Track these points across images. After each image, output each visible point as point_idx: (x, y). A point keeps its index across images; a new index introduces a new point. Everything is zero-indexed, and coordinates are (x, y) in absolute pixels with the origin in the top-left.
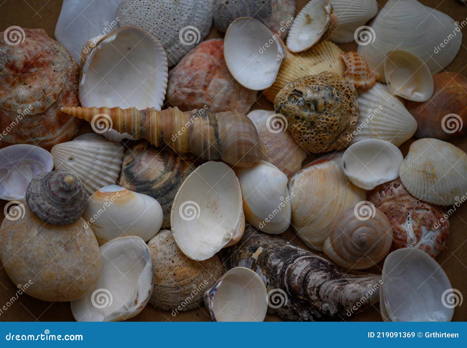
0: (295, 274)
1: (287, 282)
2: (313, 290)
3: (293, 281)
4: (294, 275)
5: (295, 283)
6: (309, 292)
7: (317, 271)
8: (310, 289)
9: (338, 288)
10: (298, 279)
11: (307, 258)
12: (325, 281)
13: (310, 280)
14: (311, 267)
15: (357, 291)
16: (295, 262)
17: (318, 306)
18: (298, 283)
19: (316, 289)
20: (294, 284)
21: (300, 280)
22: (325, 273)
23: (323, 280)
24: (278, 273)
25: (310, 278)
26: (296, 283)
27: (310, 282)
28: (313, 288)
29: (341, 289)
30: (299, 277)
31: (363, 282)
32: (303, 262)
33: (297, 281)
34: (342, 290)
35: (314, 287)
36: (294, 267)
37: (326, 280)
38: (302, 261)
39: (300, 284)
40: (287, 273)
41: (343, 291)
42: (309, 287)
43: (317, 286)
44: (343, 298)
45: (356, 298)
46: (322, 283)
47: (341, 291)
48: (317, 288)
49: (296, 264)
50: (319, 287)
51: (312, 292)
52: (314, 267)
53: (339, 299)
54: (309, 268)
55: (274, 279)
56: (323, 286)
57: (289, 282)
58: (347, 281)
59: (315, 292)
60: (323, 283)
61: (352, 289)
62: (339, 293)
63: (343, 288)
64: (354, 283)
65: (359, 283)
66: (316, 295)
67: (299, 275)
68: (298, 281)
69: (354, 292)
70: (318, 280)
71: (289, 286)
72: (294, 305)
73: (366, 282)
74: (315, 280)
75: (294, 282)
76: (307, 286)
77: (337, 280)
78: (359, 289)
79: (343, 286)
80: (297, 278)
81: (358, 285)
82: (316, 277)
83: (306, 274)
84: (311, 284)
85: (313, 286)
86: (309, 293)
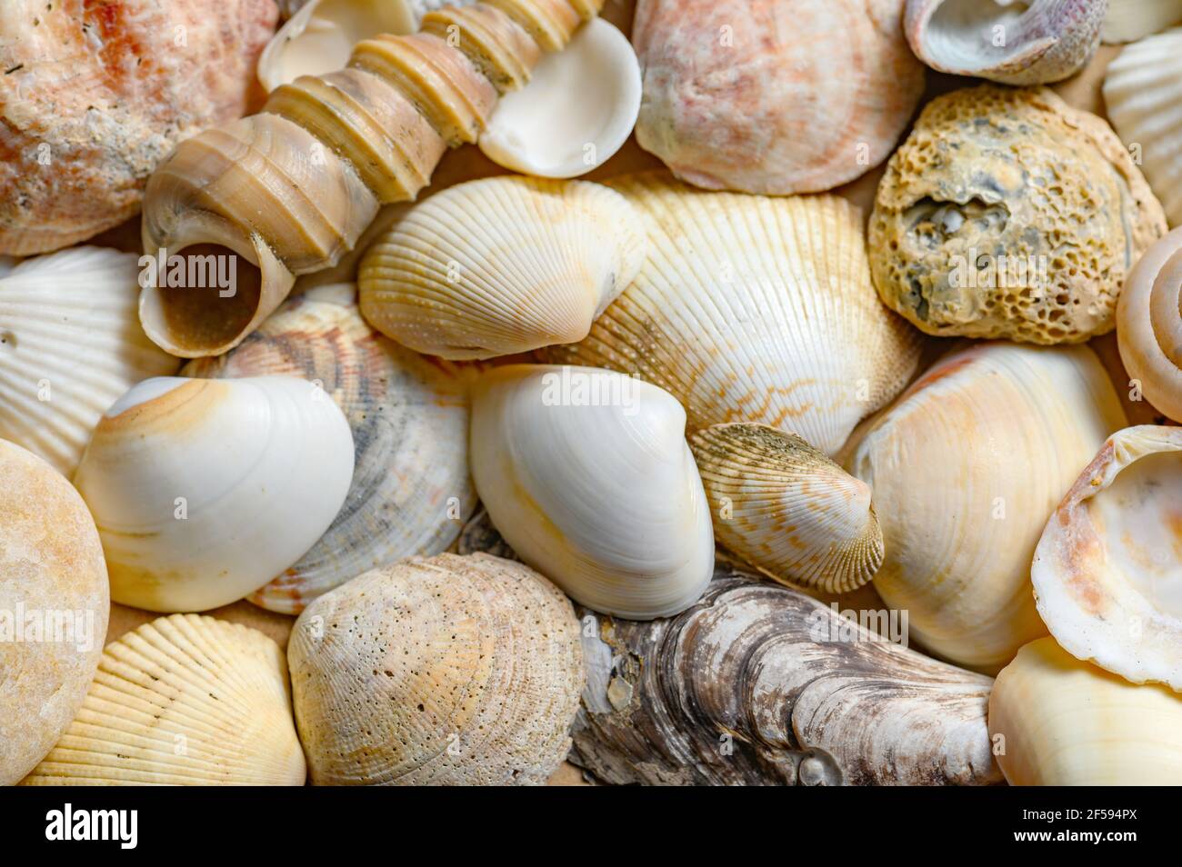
0: (714, 644)
1: (682, 669)
2: (770, 707)
3: (703, 667)
4: (709, 647)
5: (710, 676)
6: (756, 710)
7: (792, 642)
8: (761, 701)
9: (860, 707)
10: (721, 664)
11: (761, 592)
12: (816, 678)
13: (762, 667)
14: (771, 626)
15: (927, 725)
16: (717, 603)
17: (787, 767)
18: (720, 676)
19: (780, 704)
20: (704, 678)
21: (728, 666)
22: (818, 649)
23: (811, 674)
24: (654, 638)
25: (764, 661)
26: (714, 678)
27: (761, 678)
28: (768, 701)
29: (871, 711)
30: (727, 657)
31: (952, 698)
32: (744, 605)
33: (716, 668)
34: (875, 713)
35: (776, 694)
36: (711, 620)
37: (819, 674)
38: (741, 602)
39: (727, 679)
40: (686, 641)
41: (878, 717)
42: (757, 693)
43: (785, 691)
44: (875, 744)
45: (921, 751)
46: (804, 681)
47: (869, 718)
48: (787, 698)
49: (721, 611)
50: (794, 696)
51: (767, 713)
52: (783, 627)
53: (862, 747)
54: (766, 629)
55: (636, 658)
56: (806, 693)
57: (687, 671)
58: (897, 687)
59: (778, 714)
60: (810, 682)
61: (911, 714)
62: (862, 723)
63: (879, 709)
64: (922, 698)
65: (939, 700)
66: (780, 726)
67: (725, 648)
68: (722, 669)
69: (917, 726)
70: (793, 673)
71: (690, 684)
72: (701, 757)
73: (965, 700)
74: (779, 670)
75: (707, 672)
76: (752, 689)
77: (862, 679)
78: (939, 717)
79: (880, 703)
80: (718, 657)
81: (936, 706)
82: (786, 662)
83: (752, 649)
84: (765, 684)
85: (771, 690)
86: (756, 714)
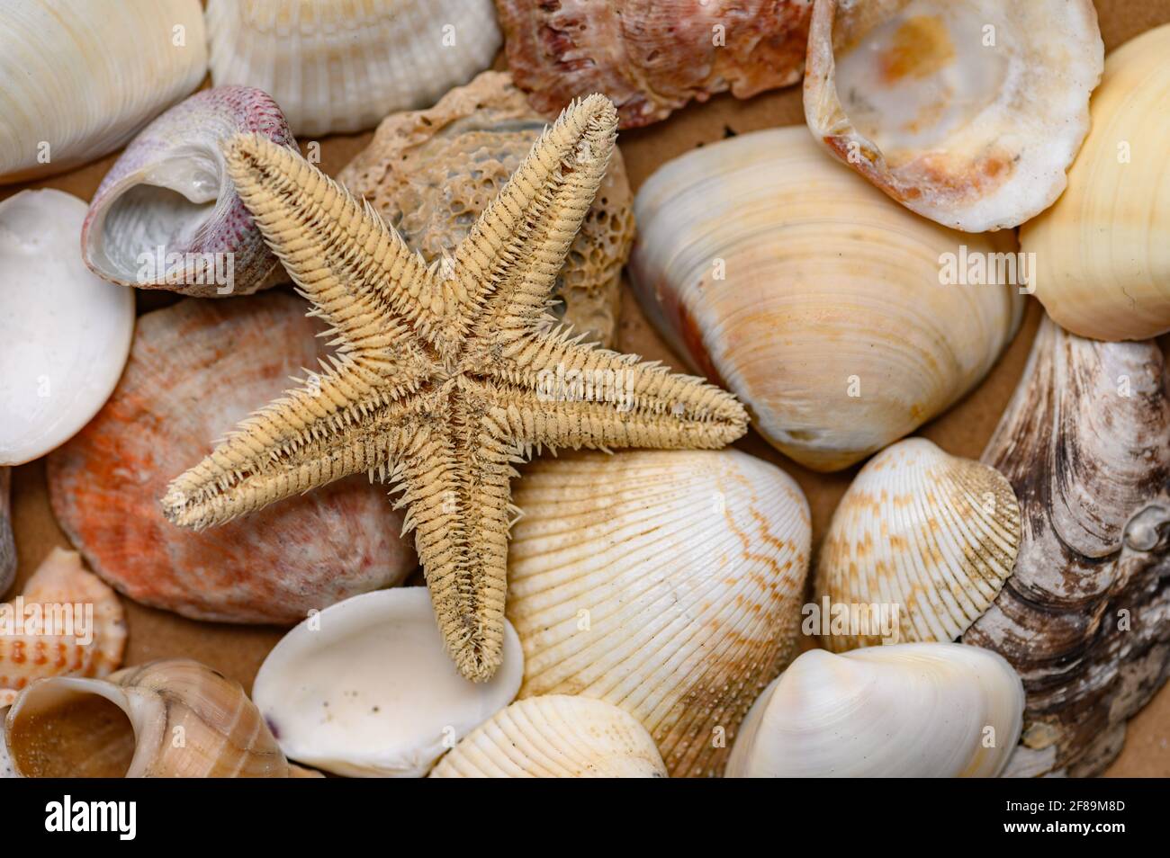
0: (1003, 635)
2: (1078, 580)
3: (1027, 648)
4: (1006, 640)
5: (1039, 642)
6: (1078, 594)
8: (1071, 590)
9: (1086, 483)
10: (1026, 629)
12: (1053, 528)
13: (1035, 586)
15: (1105, 412)
17: (1135, 562)
18: (1039, 631)
19: (1076, 569)
20: (1039, 648)
21: (1029, 622)
23: (1048, 533)
25: (1029, 583)
26: (1040, 637)
27: (1046, 587)
28: (1071, 579)
29: (1092, 472)
30: (1020, 622)
31: (1075, 380)
33: (1030, 635)
34: (1094, 468)
35: (1066, 572)
37: (1048, 525)
39: (1044, 624)
42: (1061, 592)
43: (1064, 562)
44: (1125, 468)
45: (1132, 419)
46: (1055, 542)
47: (1097, 474)
48: (1071, 561)
50: (1070, 554)
51: (1083, 583)
53: (1126, 483)
56: (1069, 541)
57: (1029, 664)
58: (1062, 439)
59: (1086, 572)
60: (1057, 535)
63: (1088, 461)
64: (1075, 414)
65: (1077, 394)
66: (1097, 569)
67: (1009, 623)
68: (1032, 628)
70: (1045, 553)
71: (1042, 663)
73: (1075, 367)
74: (1041, 568)
75: (1033, 645)
76: (1057, 597)
77: (1054, 478)
78: (1099, 398)
79: (1083, 460)
80: (1019, 631)
81: (1085, 400)
82: (1032, 559)
83: (1015, 595)
84: (1054, 584)
85: (1060, 576)
86: (1082, 594)
